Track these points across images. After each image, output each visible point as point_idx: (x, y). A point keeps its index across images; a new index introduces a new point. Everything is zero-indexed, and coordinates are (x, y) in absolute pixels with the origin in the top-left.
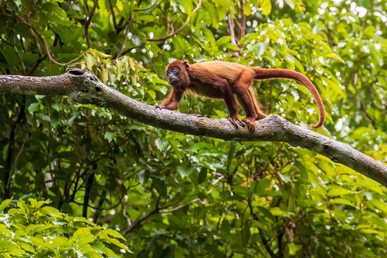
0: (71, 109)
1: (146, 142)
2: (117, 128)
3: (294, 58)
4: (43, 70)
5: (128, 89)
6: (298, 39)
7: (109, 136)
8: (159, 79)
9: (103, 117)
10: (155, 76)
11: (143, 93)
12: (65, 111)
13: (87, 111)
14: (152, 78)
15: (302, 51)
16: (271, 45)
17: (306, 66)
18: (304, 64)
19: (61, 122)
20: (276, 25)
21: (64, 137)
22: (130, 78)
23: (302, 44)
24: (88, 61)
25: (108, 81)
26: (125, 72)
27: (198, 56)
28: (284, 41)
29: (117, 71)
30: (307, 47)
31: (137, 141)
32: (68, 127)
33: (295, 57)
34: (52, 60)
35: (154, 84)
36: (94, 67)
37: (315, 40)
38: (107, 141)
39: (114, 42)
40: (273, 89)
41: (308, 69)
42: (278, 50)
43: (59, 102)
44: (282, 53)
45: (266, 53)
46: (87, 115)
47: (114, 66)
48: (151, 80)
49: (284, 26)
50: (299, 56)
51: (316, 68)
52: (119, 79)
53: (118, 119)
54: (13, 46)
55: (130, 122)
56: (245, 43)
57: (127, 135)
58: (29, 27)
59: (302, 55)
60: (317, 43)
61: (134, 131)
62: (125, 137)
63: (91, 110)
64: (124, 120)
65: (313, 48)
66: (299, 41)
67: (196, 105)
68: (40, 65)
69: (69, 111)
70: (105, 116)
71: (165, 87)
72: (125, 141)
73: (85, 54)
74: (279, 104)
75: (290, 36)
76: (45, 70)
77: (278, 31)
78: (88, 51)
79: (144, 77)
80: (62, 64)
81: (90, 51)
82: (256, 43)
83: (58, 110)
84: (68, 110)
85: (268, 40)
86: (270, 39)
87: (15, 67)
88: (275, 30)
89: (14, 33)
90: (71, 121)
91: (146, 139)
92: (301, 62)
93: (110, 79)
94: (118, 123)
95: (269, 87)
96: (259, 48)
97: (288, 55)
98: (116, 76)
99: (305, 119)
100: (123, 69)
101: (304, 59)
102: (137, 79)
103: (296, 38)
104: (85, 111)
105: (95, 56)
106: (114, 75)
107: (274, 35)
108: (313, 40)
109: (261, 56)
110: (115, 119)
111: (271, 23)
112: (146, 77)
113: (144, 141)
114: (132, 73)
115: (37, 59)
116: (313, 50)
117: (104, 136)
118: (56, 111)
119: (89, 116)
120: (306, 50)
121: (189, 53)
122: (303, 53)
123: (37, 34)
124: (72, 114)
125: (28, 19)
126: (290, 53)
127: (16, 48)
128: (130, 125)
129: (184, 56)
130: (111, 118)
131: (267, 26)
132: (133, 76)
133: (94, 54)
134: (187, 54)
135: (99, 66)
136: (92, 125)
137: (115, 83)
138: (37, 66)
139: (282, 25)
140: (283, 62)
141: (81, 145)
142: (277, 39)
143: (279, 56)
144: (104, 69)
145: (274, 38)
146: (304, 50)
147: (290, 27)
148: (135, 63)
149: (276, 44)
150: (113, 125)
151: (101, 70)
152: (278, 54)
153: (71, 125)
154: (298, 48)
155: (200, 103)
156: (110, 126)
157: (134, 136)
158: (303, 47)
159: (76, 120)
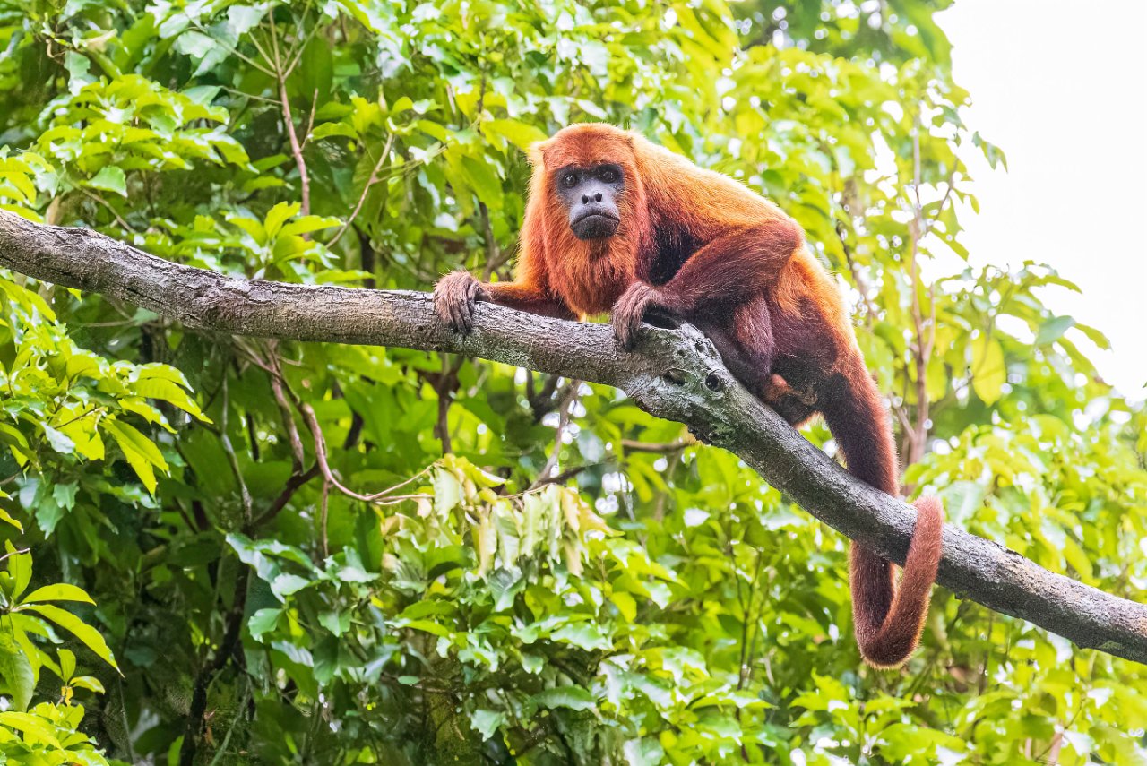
0: (377, 631)
1: (596, 749)
2: (513, 702)
3: (1063, 535)
4: (303, 514)
5: (553, 586)
6: (1083, 480)
7: (485, 723)
8: (648, 560)
9: (470, 664)
10: (639, 550)
11: (598, 601)
12: (361, 638)
13: (426, 643)
14: (628, 556)
15: (1090, 517)
16: (996, 491)
17: (1101, 562)
18: (1093, 556)
19: (346, 673)
20: (1017, 433)
21: (352, 718)
22: (562, 553)
23: (1094, 494)
24: (438, 492)
25: (495, 556)
26: (547, 533)
27: (776, 511)
28: (1035, 482)
29: (523, 527)
30: (1107, 505)
31: (570, 745)
32: (366, 689)
33: (1068, 531)
34: (331, 482)
35: (634, 575)
36: (456, 511)
37: (1132, 485)
38: (476, 736)
39: (524, 447)
40: (996, 626)
41: (1104, 574)
42: (1019, 509)
43: (344, 610)
44: (1029, 517)
45: (979, 515)
46: (426, 654)
47: (516, 512)
48: (624, 563)
49: (1042, 439)
50: (1078, 530)
51: (1129, 572)
52: (530, 554)
53: (518, 672)
54: (218, 434)
55: (552, 684)
56: (921, 480)
57: (541, 722)
58: (269, 376)
59: (1089, 528)
60: (1137, 497)
61: (563, 710)
62: (536, 730)
63: (437, 638)
64: (533, 675)
65: (1125, 511)
66: (1085, 486)
67: (761, 655)
68: (296, 497)
69: (373, 639)
70: (478, 662)
71: (664, 586)
72: (535, 743)
73: (432, 470)
74: (1005, 668)
75: (1058, 468)
76: (311, 515)
77: (1023, 451)
78: (443, 462)
79: (605, 553)
80: (360, 497)
81: (448, 462)
82: (952, 480)
83: (337, 634)
84: (368, 636)
85: (986, 477)
86: (994, 472)
87: (220, 499)
88: (1012, 445)
89: (223, 394)
90: (375, 668)
91: (597, 738)
92: (1087, 549)
93: (501, 551)
94: (515, 686)
95: (984, 619)
96: (959, 498)
97: (1048, 523)
98: (521, 544)
99: (1084, 718)
100: (542, 525)
101: (1095, 541)
102: (583, 555)
103: (1077, 476)
104: (421, 643)
105: (462, 480)
106: (516, 541)
107: (1007, 462)
108: (1125, 485)
109: (965, 521)
110: (509, 672)
111: (1003, 428)
112: (610, 551)
113: (589, 745)
114: (568, 535)
115: (287, 478)
116: (1123, 517)
117: (469, 722)
118: (331, 635)
119: (432, 656)
120: (1103, 514)
121: (751, 499)
122: (1093, 524)
123: (293, 399)
124: (380, 648)
125: (270, 356)
126: (1054, 520)
127: (226, 438)
128: (552, 692)
129: (733, 506)
130: (494, 668)
131: (990, 432)
132: (572, 545)
133: (460, 471)
134: (743, 499)
135: (471, 509)
136: (436, 685)
137: (518, 563)
138: (286, 497)
139: (1036, 433)
140: (1031, 544)
141: (401, 745)
142: (1016, 473)
143: (1019, 525)
144: (485, 520)
145: (1007, 471)
146: (1097, 514)
147: (1059, 443)
148: (580, 508)
149: (1012, 488)
150: (501, 691)
151: (477, 520)
152: (1017, 520)
153: (373, 681)
154: (1080, 507)
155: (773, 651)
156: (491, 693)
157: (563, 728)
158: (1096, 504)
159: (391, 668)
